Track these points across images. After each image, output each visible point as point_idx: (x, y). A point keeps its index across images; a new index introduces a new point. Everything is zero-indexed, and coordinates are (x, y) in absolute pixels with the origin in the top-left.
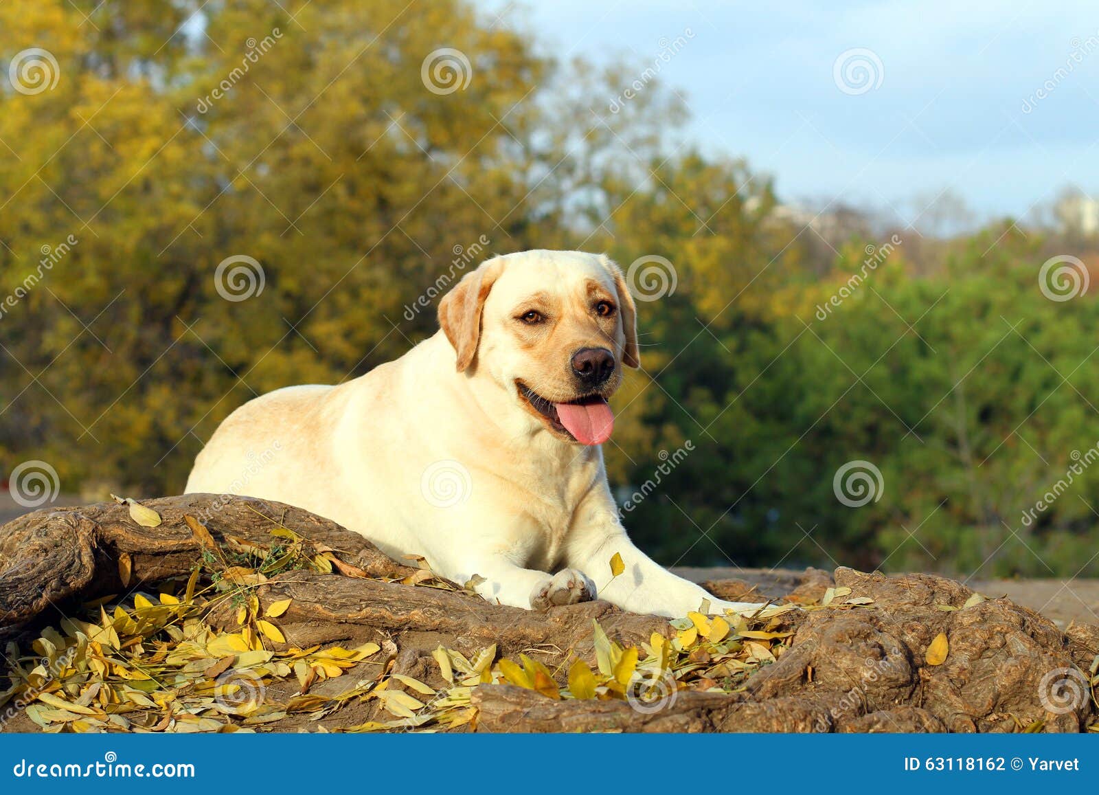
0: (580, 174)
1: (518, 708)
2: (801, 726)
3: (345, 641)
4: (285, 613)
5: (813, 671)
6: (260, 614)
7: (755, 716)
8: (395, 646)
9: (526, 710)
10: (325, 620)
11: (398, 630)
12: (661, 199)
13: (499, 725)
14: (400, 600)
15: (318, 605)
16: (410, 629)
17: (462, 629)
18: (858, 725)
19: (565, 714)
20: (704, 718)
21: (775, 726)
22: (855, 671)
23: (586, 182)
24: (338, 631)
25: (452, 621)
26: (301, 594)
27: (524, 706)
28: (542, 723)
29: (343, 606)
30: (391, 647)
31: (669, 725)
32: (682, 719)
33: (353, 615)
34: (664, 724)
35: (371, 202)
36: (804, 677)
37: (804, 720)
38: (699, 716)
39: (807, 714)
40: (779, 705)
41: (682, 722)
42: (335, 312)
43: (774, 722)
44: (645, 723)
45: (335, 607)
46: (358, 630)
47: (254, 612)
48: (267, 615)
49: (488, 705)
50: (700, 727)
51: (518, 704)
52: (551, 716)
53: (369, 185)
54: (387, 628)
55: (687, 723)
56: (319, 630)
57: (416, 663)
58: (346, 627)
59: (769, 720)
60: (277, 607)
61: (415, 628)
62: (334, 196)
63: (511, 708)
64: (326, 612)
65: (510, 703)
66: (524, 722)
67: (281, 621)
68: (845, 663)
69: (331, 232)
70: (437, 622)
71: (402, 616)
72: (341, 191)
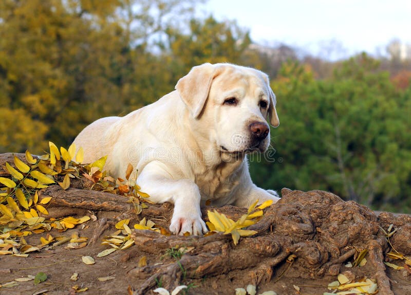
0: (155, 26)
1: (151, 239)
2: (268, 248)
3: (75, 215)
4: (49, 203)
5: (273, 228)
6: (38, 202)
7: (249, 243)
8: (96, 217)
9: (154, 239)
10: (66, 206)
11: (97, 211)
12: (195, 39)
13: (143, 246)
14: (98, 198)
15: (63, 200)
16: (102, 210)
17: (124, 210)
18: (291, 248)
19: (170, 241)
20: (228, 243)
21: (257, 247)
22: (290, 227)
23: (159, 29)
24: (71, 211)
25: (121, 206)
26: (55, 195)
27: (153, 238)
28: (161, 245)
29: (74, 200)
30: (94, 217)
31: (214, 245)
32: (219, 243)
33: (78, 204)
34: (212, 245)
35: (54, 37)
36: (269, 230)
37: (269, 245)
38: (226, 242)
39: (270, 243)
40: (259, 239)
41: (219, 244)
42: (35, 91)
43: (257, 246)
44: (204, 244)
45: (70, 201)
46: (80, 211)
47: (36, 202)
48: (41, 203)
49: (138, 238)
50: (226, 246)
51: (151, 237)
52: (165, 242)
53: (52, 29)
54: (93, 210)
55: (221, 245)
56: (63, 211)
57: (105, 223)
58: (75, 209)
59: (255, 244)
60: (46, 200)
61: (104, 210)
62: (36, 34)
63: (148, 239)
64: (67, 203)
65: (148, 237)
66: (154, 244)
67: (47, 206)
68: (286, 224)
69: (33, 52)
70: (114, 207)
71: (99, 205)
72: (39, 31)
